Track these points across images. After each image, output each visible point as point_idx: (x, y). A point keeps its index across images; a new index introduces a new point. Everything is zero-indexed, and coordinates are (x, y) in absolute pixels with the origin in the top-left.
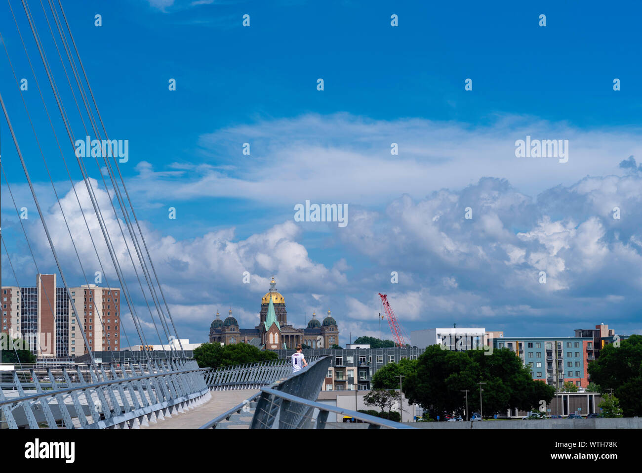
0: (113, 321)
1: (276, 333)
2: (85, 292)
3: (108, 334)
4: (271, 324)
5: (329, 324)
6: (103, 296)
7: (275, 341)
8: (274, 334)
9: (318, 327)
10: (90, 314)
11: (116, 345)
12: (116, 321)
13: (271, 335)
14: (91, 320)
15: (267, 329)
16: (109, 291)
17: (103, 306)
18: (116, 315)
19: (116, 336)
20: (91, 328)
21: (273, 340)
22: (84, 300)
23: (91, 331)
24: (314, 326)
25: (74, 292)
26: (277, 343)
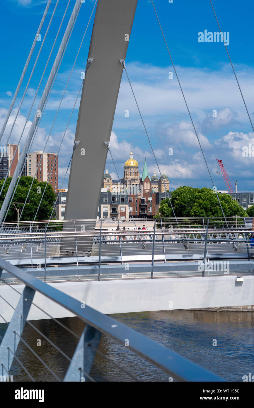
0: (54, 173)
1: (149, 183)
2: (37, 156)
3: (51, 182)
4: (146, 177)
5: (164, 178)
6: (48, 158)
7: (148, 187)
8: (147, 183)
9: (157, 180)
10: (40, 169)
11: (55, 188)
12: (55, 174)
13: (145, 184)
14: (40, 172)
15: (143, 180)
16: (52, 155)
17: (48, 164)
18: (56, 170)
19: (56, 183)
20: (40, 178)
21: (146, 187)
22: (36, 161)
23: (41, 179)
24: (155, 180)
25: (30, 156)
26: (149, 189)
